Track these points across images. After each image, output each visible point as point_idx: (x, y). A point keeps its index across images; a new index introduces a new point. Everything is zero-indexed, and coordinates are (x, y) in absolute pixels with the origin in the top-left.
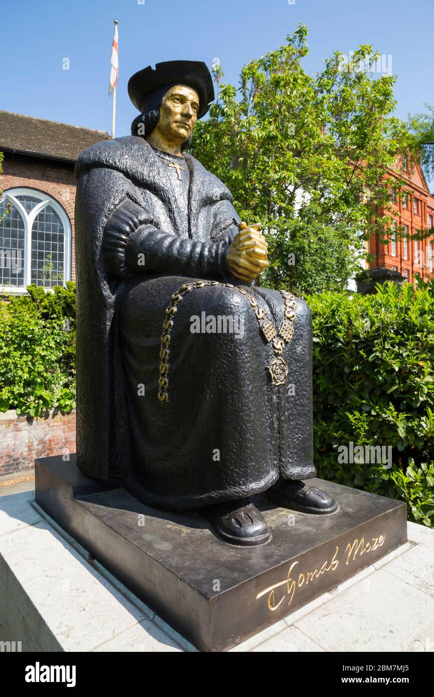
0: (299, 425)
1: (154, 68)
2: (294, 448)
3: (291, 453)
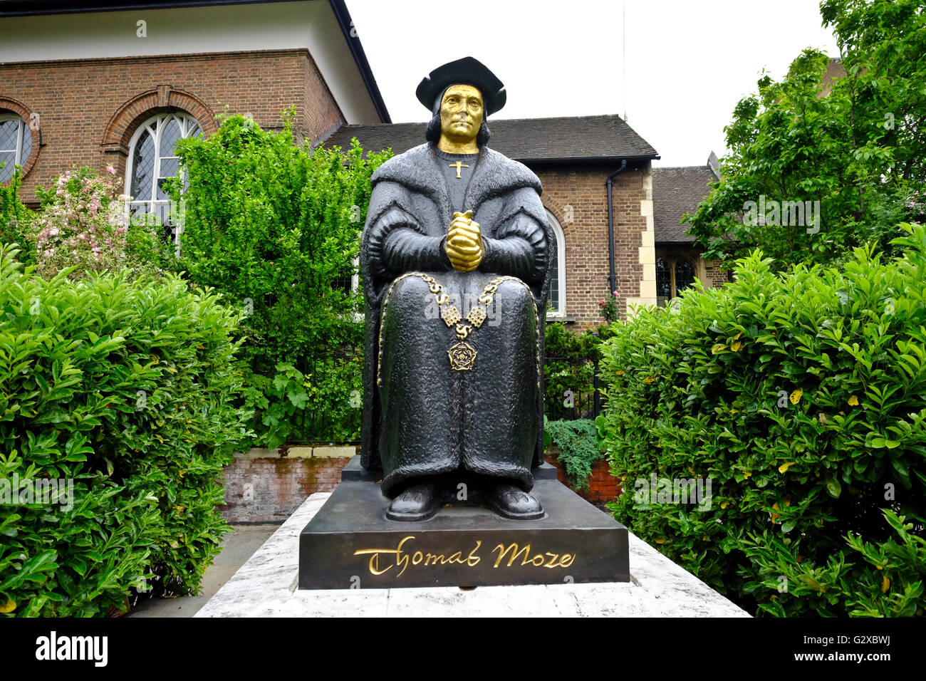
0: (492, 415)
1: (428, 77)
2: (484, 439)
3: (480, 444)
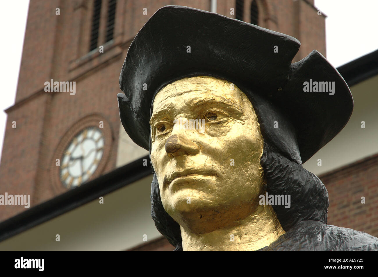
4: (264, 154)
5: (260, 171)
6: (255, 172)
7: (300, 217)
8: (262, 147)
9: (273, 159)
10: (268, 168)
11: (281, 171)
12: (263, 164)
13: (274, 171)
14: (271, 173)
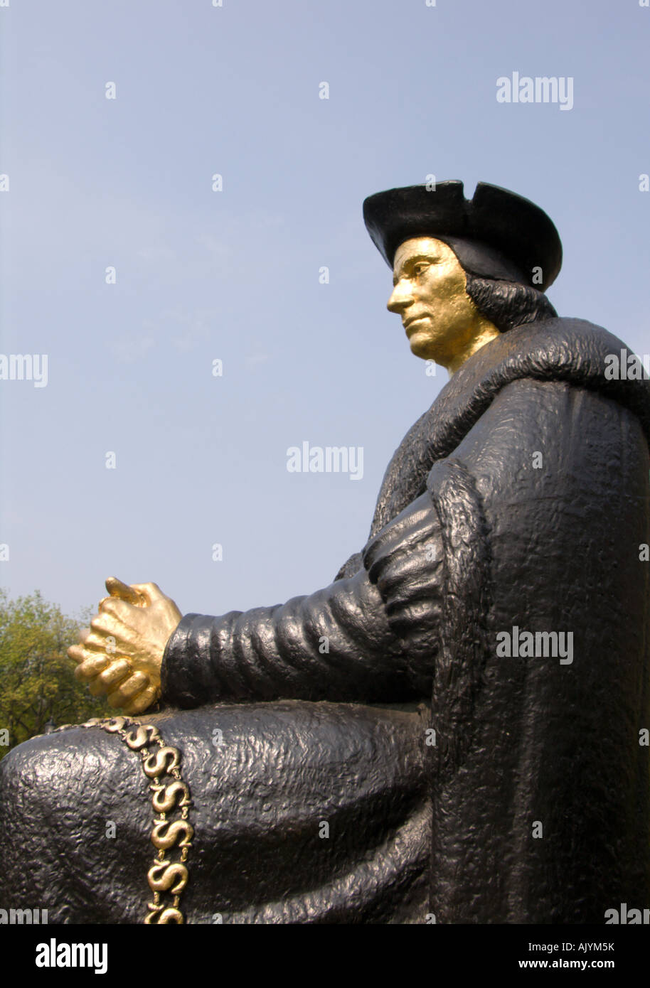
4: (468, 284)
5: (468, 299)
6: (463, 301)
7: (513, 325)
8: (465, 278)
9: (476, 285)
10: (473, 293)
11: (485, 292)
12: (469, 293)
13: (479, 294)
14: (478, 297)
